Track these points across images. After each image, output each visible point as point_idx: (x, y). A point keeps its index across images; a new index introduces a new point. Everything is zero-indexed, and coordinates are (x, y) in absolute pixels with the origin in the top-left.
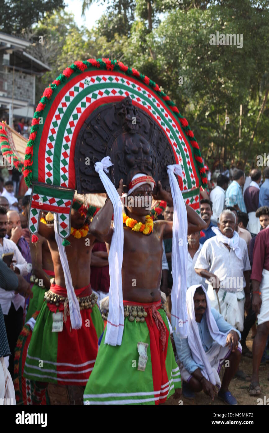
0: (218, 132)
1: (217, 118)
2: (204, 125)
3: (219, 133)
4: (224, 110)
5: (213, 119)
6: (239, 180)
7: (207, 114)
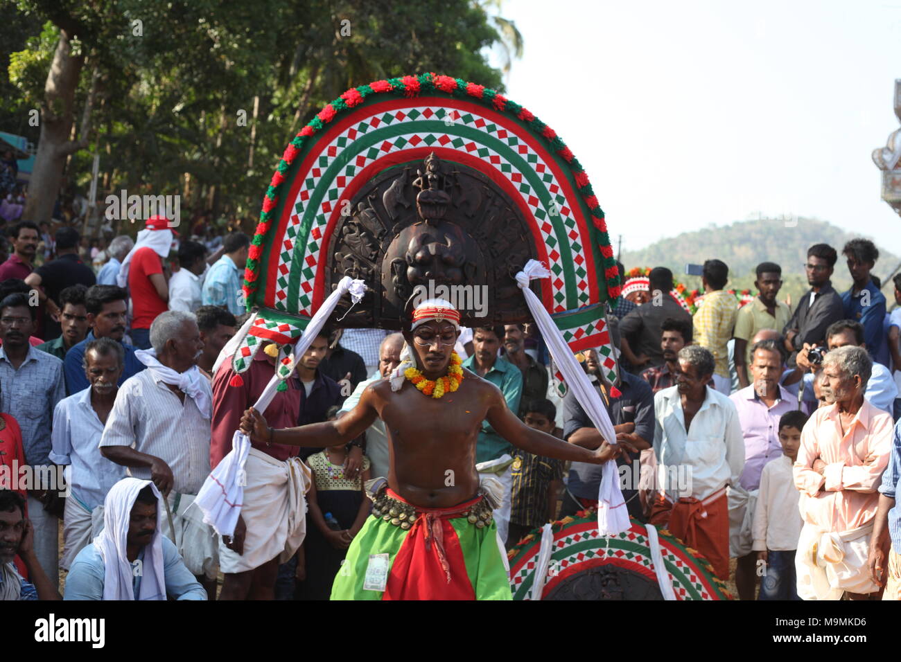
0: (200, 150)
1: (202, 120)
2: (169, 133)
3: (204, 153)
4: (217, 103)
5: (190, 121)
6: (236, 254)
7: (178, 108)
